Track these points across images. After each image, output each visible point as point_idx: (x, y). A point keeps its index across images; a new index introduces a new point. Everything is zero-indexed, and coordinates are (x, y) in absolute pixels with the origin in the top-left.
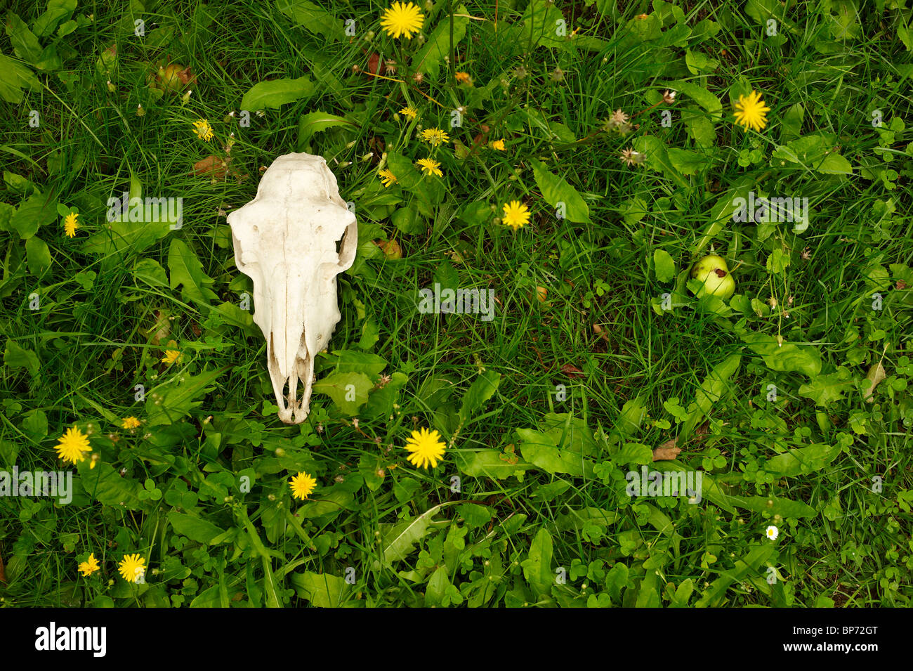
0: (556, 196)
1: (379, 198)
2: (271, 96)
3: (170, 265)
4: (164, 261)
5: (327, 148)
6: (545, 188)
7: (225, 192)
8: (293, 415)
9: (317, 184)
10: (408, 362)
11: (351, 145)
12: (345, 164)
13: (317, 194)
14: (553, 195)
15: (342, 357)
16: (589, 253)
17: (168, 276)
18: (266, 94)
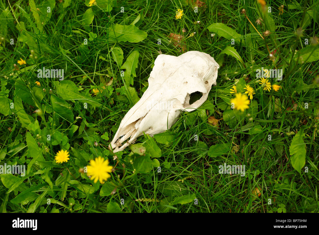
0: (296, 150)
1: (225, 98)
2: (222, 31)
3: (128, 59)
4: (126, 54)
5: (228, 69)
6: (294, 144)
7: (172, 50)
8: (115, 148)
9: (203, 69)
10: (169, 163)
11: (236, 73)
12: (228, 78)
13: (200, 72)
14: (295, 149)
15: (149, 140)
16: (292, 192)
17: (123, 62)
18: (221, 29)
